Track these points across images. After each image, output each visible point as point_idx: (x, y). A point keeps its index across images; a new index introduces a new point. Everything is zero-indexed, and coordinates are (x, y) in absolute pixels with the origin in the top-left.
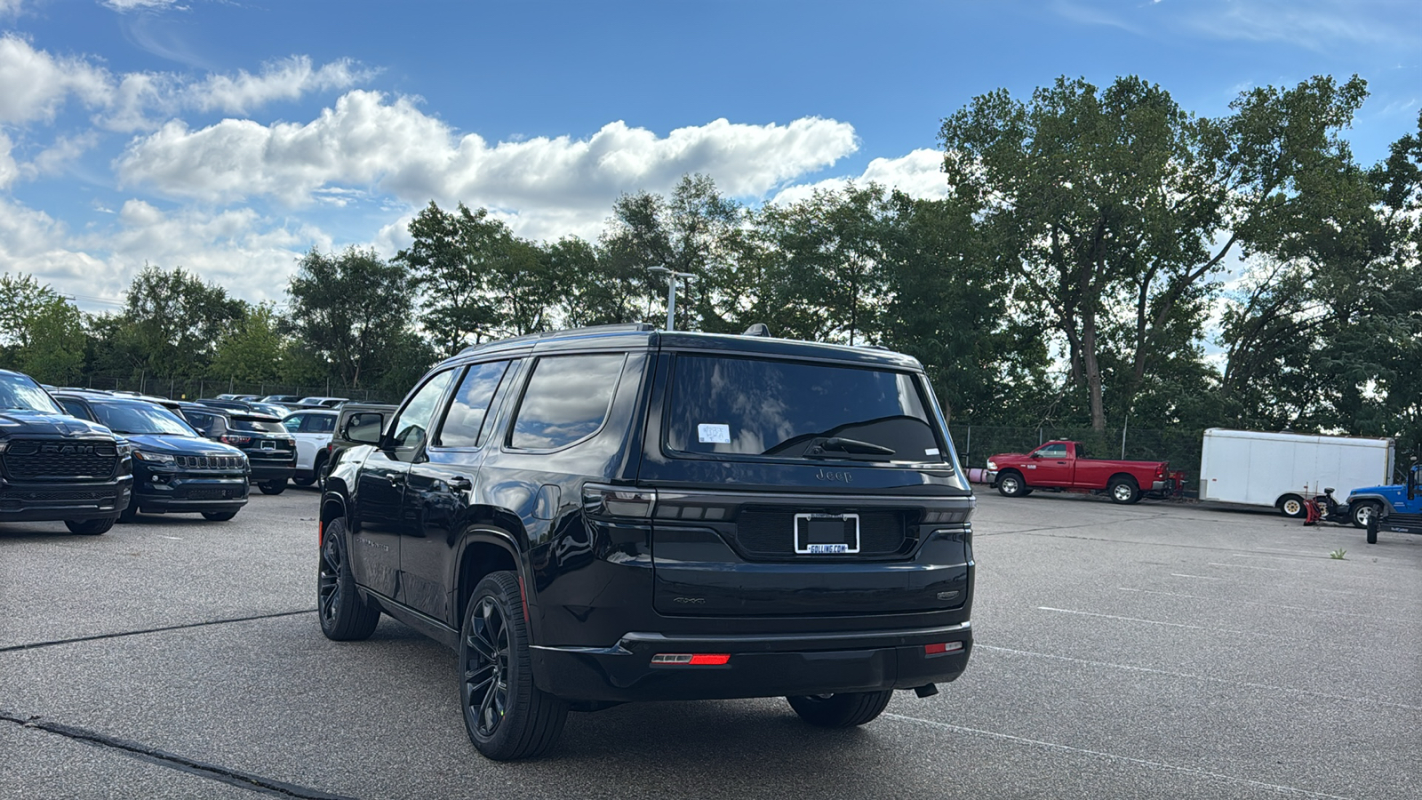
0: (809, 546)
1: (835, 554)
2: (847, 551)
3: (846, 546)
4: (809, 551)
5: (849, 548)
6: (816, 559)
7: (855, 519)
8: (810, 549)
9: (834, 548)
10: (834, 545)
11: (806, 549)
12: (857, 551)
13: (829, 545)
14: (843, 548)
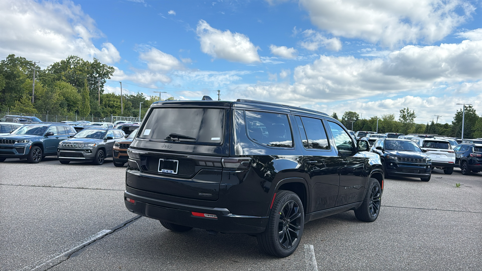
0: (162, 170)
1: (169, 174)
2: (173, 173)
3: (173, 171)
4: (162, 172)
5: (174, 172)
6: (164, 174)
7: (177, 162)
8: (162, 171)
9: (169, 171)
10: (169, 170)
11: (161, 171)
12: (176, 173)
13: (168, 170)
14: (172, 172)
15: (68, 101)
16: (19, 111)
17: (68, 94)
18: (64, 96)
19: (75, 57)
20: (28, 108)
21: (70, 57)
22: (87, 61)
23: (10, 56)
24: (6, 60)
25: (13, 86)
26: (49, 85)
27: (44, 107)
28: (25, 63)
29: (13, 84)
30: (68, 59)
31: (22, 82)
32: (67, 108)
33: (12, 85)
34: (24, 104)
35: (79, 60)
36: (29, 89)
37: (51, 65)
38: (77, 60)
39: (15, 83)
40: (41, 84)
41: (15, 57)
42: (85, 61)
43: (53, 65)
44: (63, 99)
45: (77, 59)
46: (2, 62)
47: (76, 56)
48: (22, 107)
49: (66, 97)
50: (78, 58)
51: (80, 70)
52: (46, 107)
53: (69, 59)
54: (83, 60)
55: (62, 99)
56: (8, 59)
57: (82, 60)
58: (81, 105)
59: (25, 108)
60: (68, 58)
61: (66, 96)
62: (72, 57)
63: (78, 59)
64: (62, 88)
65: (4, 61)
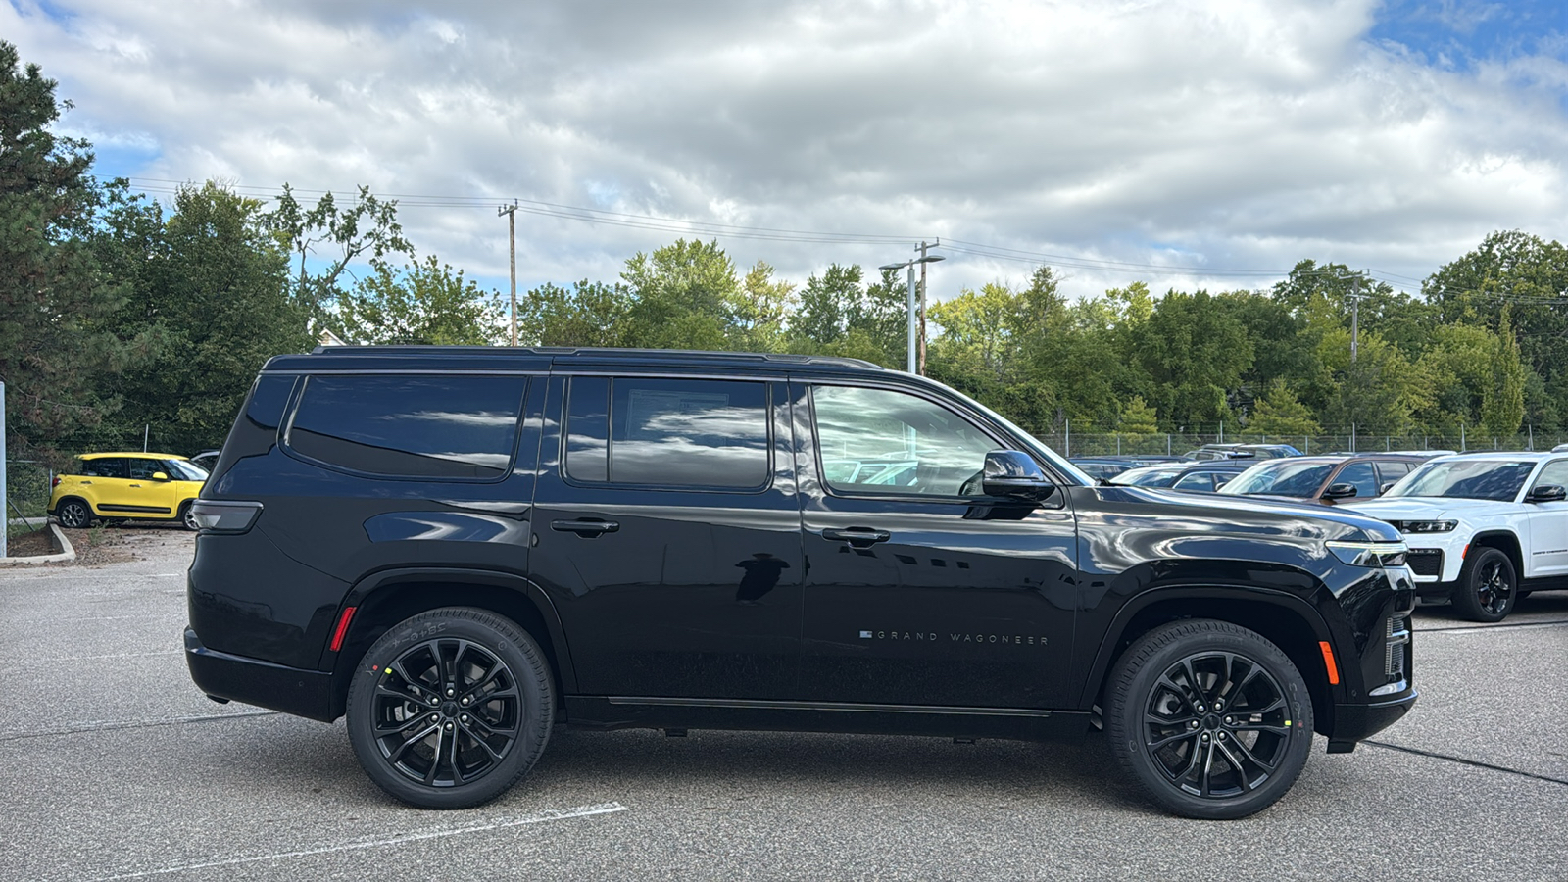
15: (1472, 387)
16: (1262, 430)
17: (1472, 364)
18: (1458, 371)
19: (1508, 237)
20: (1289, 421)
21: (1491, 237)
22: (1555, 244)
23: (1298, 267)
24: (1288, 282)
25: (1283, 355)
26: (1410, 340)
27: (1347, 414)
28: (1342, 282)
29: (1283, 351)
30: (1485, 249)
31: (1312, 342)
32: (1468, 410)
33: (1279, 356)
34: (1279, 407)
35: (1525, 244)
36: (1342, 360)
37: (1434, 276)
38: (1518, 245)
39: (1288, 347)
40: (1380, 342)
41: (1316, 267)
42: (1548, 243)
43: (1437, 274)
44: (1455, 384)
45: (1518, 241)
46: (1279, 289)
47: (1512, 231)
48: (1272, 418)
49: (1463, 374)
50: (1520, 236)
51: (1530, 278)
52: (1350, 413)
53: (1490, 247)
54: (1539, 243)
55: (1452, 384)
56: (1294, 279)
57: (1535, 241)
58: (1490, 399)
59: (1279, 420)
60: (1486, 245)
61: (1467, 370)
62: (1500, 239)
63: (1521, 240)
64: (1456, 345)
65: (1284, 283)
